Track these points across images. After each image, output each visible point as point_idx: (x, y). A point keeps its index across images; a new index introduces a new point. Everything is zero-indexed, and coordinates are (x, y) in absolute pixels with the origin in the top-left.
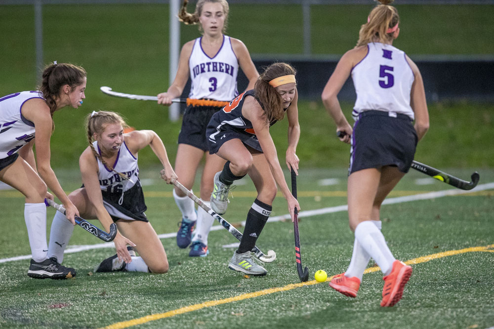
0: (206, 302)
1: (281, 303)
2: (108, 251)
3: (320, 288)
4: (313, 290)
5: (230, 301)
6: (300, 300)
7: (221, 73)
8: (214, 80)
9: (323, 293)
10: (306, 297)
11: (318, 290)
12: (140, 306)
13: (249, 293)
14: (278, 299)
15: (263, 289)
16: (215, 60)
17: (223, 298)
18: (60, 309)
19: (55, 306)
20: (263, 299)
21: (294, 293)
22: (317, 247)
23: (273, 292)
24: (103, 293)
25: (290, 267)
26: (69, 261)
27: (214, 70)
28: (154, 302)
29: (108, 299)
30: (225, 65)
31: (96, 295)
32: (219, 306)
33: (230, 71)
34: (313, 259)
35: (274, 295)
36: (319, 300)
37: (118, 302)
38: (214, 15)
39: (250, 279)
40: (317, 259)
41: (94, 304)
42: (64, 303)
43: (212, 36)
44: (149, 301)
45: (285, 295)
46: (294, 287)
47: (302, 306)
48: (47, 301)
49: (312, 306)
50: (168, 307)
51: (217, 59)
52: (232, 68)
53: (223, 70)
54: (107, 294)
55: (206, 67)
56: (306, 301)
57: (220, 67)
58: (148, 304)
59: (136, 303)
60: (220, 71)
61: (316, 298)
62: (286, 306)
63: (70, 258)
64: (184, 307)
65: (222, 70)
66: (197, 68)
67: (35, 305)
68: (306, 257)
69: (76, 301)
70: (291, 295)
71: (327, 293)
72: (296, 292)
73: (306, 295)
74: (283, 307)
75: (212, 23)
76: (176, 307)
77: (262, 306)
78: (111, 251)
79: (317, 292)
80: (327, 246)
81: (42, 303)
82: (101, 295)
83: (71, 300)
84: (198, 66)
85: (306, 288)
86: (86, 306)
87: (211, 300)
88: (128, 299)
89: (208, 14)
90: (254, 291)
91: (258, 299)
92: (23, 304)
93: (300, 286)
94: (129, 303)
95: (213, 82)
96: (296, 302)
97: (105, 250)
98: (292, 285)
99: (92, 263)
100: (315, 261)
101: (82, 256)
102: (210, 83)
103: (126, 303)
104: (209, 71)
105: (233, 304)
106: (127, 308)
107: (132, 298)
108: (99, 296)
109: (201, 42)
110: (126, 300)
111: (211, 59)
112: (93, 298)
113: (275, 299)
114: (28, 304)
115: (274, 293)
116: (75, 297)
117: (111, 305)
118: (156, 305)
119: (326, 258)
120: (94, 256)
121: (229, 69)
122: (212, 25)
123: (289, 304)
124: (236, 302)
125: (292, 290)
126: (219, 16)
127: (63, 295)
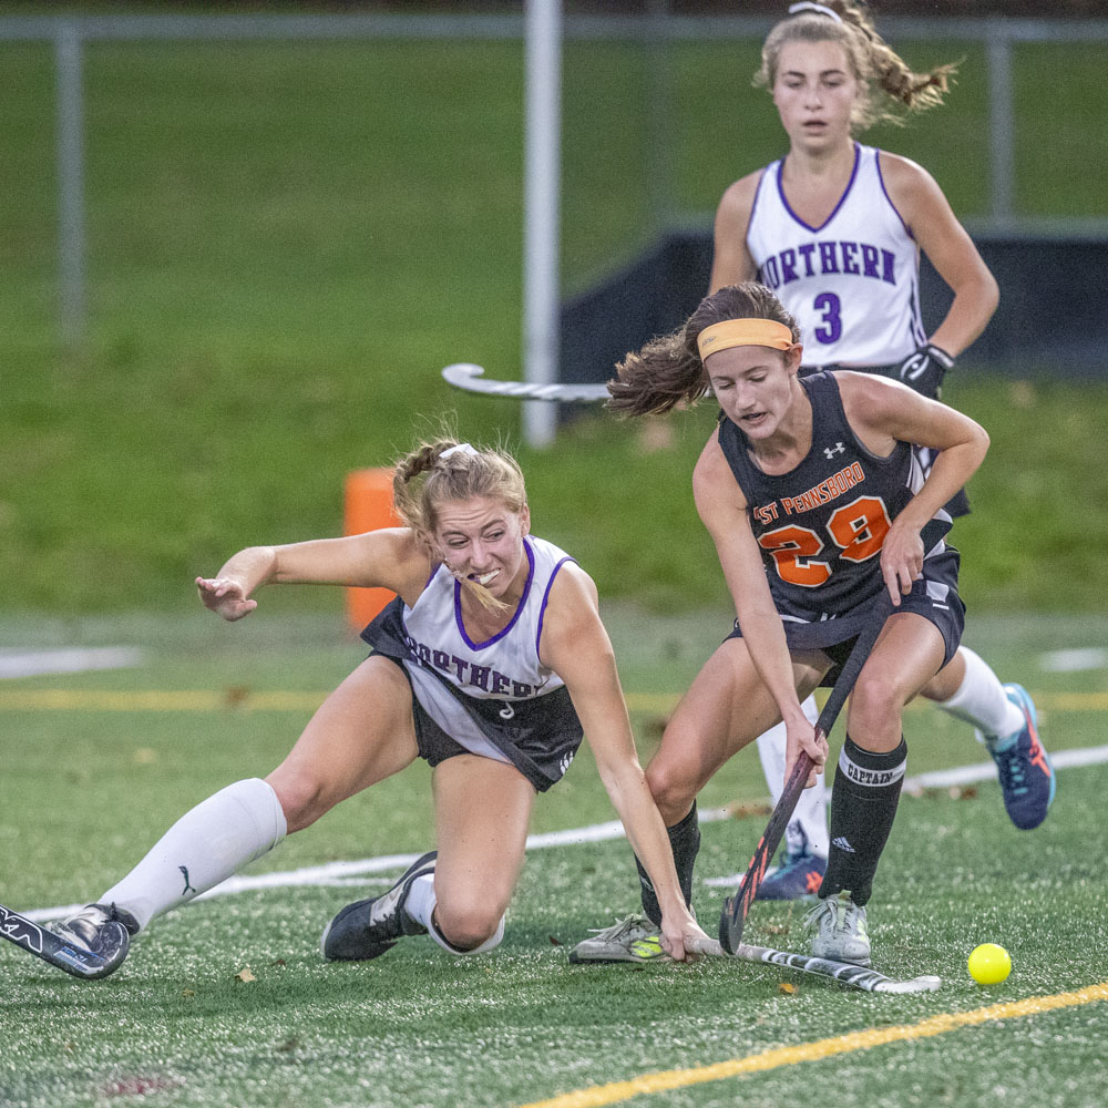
0: (646, 1075)
1: (908, 1080)
2: (305, 898)
3: (1042, 1029)
4: (1019, 1036)
5: (729, 1073)
6: (974, 1069)
7: (852, 278)
8: (829, 303)
9: (1055, 1045)
10: (994, 1061)
11: (1037, 1035)
12: (420, 1087)
13: (794, 1043)
14: (899, 1064)
15: (845, 1030)
16: (826, 235)
17: (705, 1062)
18: (141, 1098)
19: (122, 1087)
20: (844, 1066)
21: (950, 1048)
22: (1033, 886)
23: (880, 1041)
24: (291, 1044)
25: (938, 956)
26: (170, 932)
27: (825, 270)
28: (466, 1073)
29: (306, 1062)
30: (860, 250)
31: (264, 1051)
32: (691, 1090)
33: (880, 269)
34: (1018, 929)
35: (882, 1053)
36: (1039, 1069)
37: (340, 1073)
38: (813, 82)
39: (799, 995)
40: (1034, 929)
41: (257, 1080)
42: (155, 1076)
43: (815, 152)
44: (447, 1070)
45: (921, 1053)
46: (954, 1024)
47: (980, 1092)
48: (95, 1069)
49: (1014, 1091)
50: (514, 1092)
51: (833, 233)
52: (889, 258)
53: (856, 266)
54: (303, 1048)
55: (800, 260)
56: (994, 1075)
57: (847, 258)
58: (445, 1080)
59: (401, 1079)
60: (847, 270)
61: (1030, 1064)
62: (925, 1090)
63: (173, 920)
64: (568, 1091)
65: (852, 267)
66: (771, 265)
67: (55, 1083)
68: (993, 922)
69: (194, 1071)
70: (941, 1051)
71: (1066, 1046)
72: (960, 1040)
73: (995, 1054)
74: (914, 1094)
75: (807, 108)
76: (541, 1094)
77: (842, 1089)
78: (318, 898)
79: (1033, 1045)
80: (1068, 883)
81: (78, 1075)
82: (281, 1050)
83: (180, 1068)
84: (772, 259)
85: (995, 1030)
86: (229, 1089)
87: (664, 1067)
88: (376, 1066)
89: (795, 79)
90: (811, 1040)
91: (828, 1066)
92: (12, 1080)
93: (973, 1023)
94: (379, 1078)
95: (827, 308)
96: (960, 1078)
97: (297, 894)
98: (945, 1017)
99: (250, 938)
100: (1025, 934)
101: (218, 917)
102: (819, 313)
103: (367, 1076)
104: (810, 272)
105: (741, 1085)
106: (373, 1094)
107: (390, 1060)
108: (277, 1054)
109: (780, 176)
110: (367, 1067)
111: (815, 231)
112: (255, 1062)
113: (885, 1064)
114: (28, 1079)
115: (885, 1045)
116: (192, 1056)
117: (317, 1084)
118: (472, 1085)
119: (1065, 922)
120: (257, 913)
121: (876, 261)
122: (809, 116)
123: (934, 1084)
124: (751, 1075)
125: (947, 1035)
126: (833, 85)
127: (152, 1049)
